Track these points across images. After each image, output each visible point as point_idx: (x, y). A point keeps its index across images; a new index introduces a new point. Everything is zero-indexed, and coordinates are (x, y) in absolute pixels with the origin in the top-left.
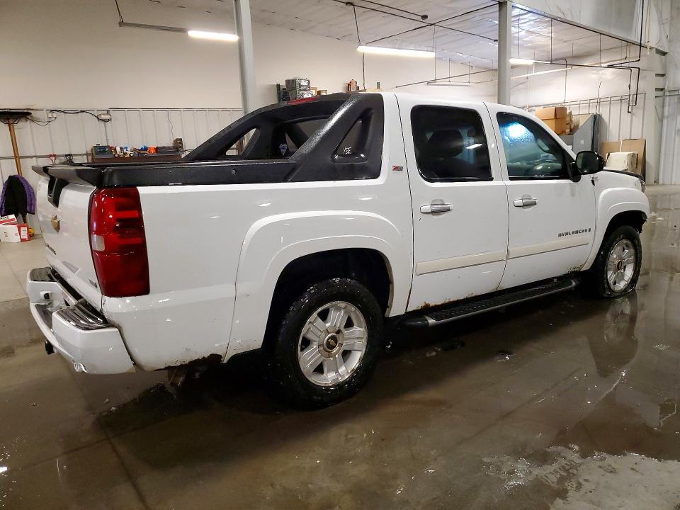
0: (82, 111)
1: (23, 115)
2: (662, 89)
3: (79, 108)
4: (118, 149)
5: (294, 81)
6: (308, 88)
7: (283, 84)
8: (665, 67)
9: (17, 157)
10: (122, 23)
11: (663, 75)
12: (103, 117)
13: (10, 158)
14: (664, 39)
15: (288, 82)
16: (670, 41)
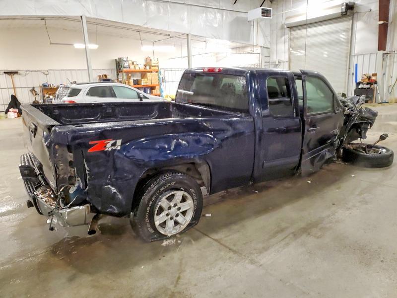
0: (38, 71)
1: (16, 73)
2: (269, 62)
3: (37, 69)
4: (52, 85)
5: (121, 58)
6: (127, 61)
7: (117, 59)
8: (269, 53)
9: (14, 88)
10: (51, 43)
11: (269, 57)
12: (46, 73)
13: (12, 88)
14: (268, 43)
15: (119, 59)
16: (271, 43)
